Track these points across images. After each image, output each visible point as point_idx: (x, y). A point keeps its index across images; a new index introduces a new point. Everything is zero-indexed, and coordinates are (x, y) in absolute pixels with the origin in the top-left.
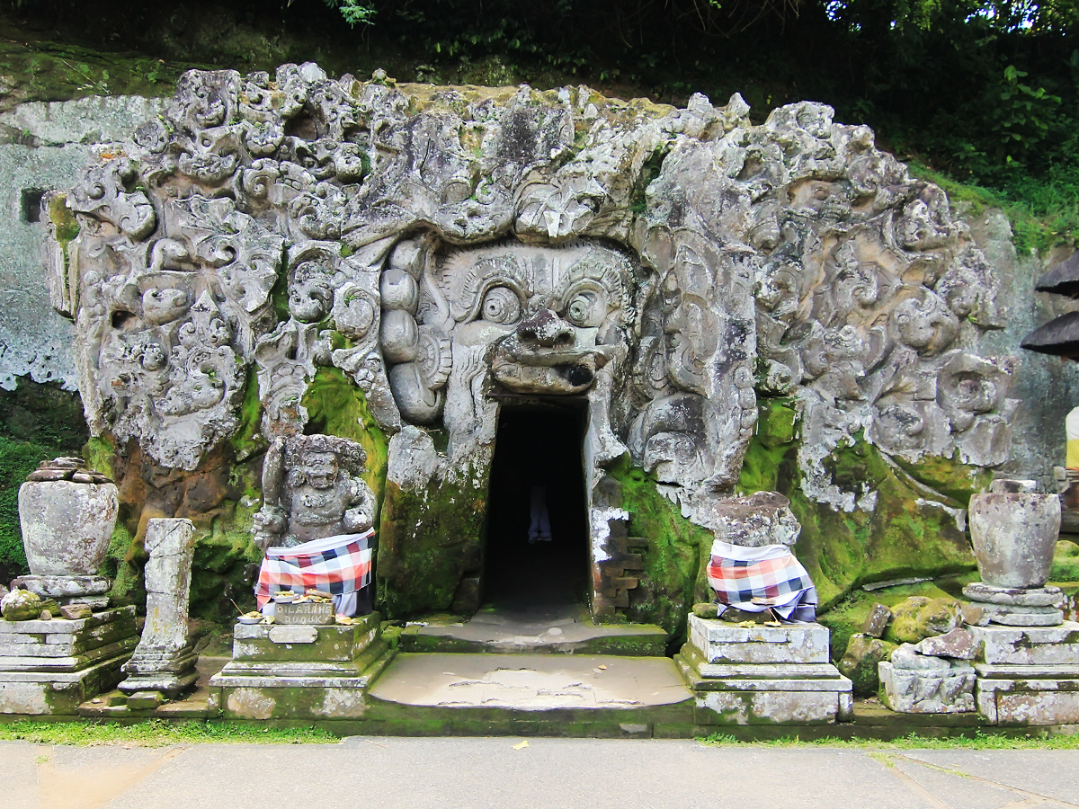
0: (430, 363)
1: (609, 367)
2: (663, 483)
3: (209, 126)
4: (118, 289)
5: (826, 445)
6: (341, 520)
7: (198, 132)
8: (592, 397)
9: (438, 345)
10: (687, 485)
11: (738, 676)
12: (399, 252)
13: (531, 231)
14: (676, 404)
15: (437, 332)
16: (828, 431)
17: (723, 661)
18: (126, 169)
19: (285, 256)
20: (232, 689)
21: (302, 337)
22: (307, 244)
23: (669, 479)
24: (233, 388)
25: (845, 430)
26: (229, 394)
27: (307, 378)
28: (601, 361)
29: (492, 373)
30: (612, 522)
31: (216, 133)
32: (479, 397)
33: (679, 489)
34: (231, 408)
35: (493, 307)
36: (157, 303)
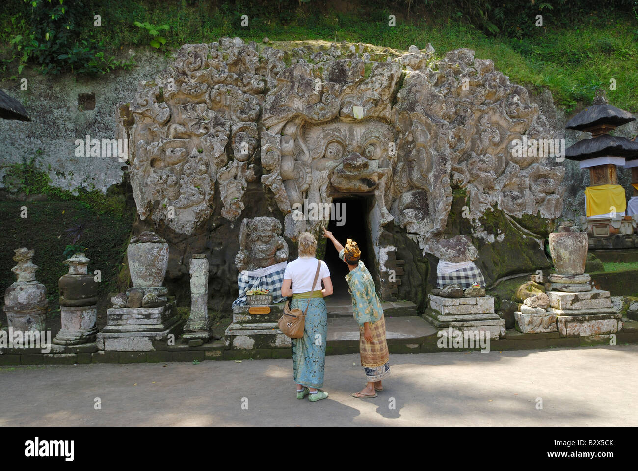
0: (301, 179)
1: (384, 179)
2: (410, 233)
3: (195, 70)
4: (154, 148)
5: (480, 212)
6: (275, 256)
7: (189, 73)
8: (377, 193)
9: (305, 171)
10: (422, 233)
11: (457, 321)
12: (287, 127)
13: (347, 116)
14: (414, 195)
15: (305, 164)
16: (482, 205)
17: (449, 314)
18: (158, 92)
19: (231, 130)
20: (234, 336)
21: (240, 169)
22: (241, 124)
23: (413, 231)
24: (210, 194)
25: (489, 204)
26: (207, 197)
27: (243, 189)
28: (381, 176)
29: (331, 183)
30: (389, 253)
31: (198, 74)
32: (324, 195)
33: (418, 236)
34: (208, 204)
35: (331, 152)
36: (173, 155)
